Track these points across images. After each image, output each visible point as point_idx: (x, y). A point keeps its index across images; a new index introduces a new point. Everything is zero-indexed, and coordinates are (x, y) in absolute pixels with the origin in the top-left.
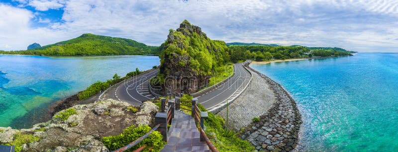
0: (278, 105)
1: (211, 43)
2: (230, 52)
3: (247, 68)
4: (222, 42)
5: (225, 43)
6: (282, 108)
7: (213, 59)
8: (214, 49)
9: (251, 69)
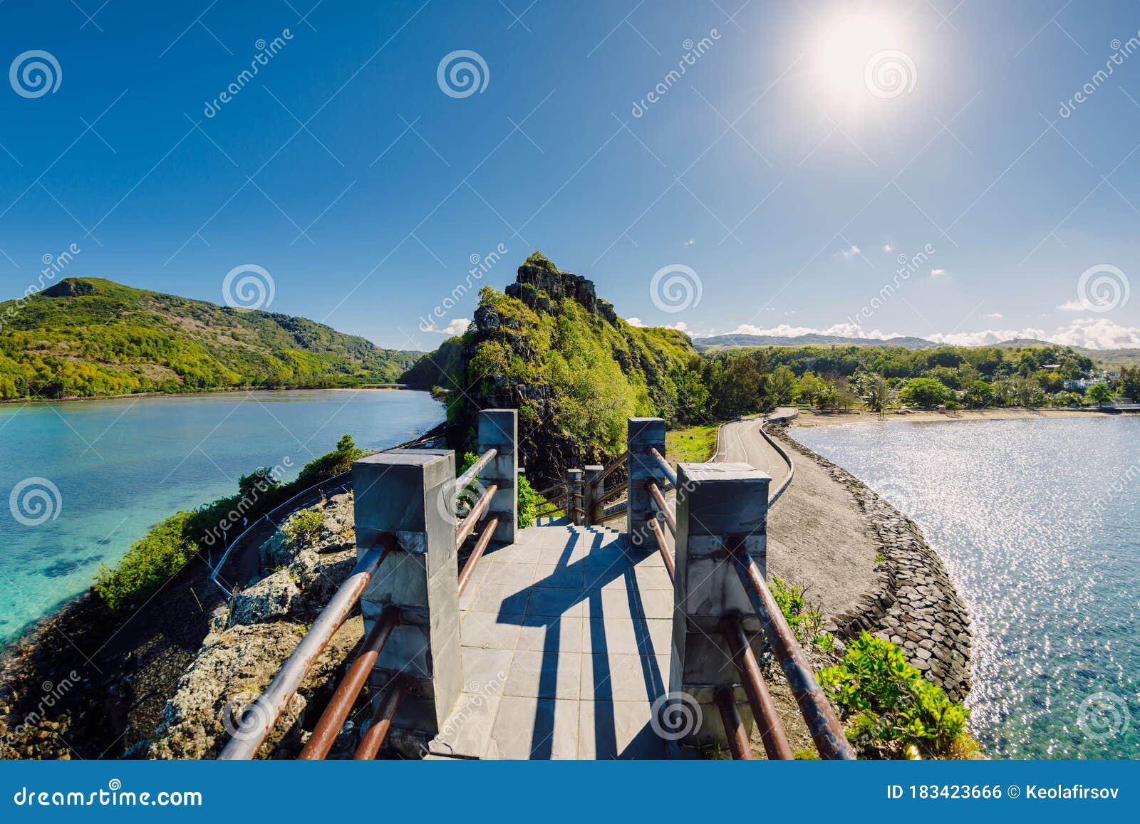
0: (885, 605)
1: (630, 341)
2: (707, 372)
3: (775, 440)
4: (677, 335)
5: (688, 340)
6: (895, 622)
7: (641, 399)
8: (644, 365)
9: (795, 445)
